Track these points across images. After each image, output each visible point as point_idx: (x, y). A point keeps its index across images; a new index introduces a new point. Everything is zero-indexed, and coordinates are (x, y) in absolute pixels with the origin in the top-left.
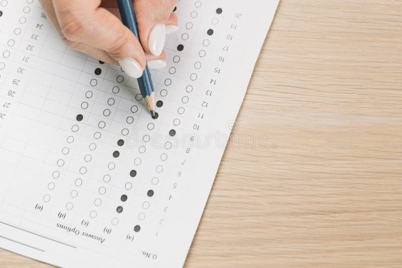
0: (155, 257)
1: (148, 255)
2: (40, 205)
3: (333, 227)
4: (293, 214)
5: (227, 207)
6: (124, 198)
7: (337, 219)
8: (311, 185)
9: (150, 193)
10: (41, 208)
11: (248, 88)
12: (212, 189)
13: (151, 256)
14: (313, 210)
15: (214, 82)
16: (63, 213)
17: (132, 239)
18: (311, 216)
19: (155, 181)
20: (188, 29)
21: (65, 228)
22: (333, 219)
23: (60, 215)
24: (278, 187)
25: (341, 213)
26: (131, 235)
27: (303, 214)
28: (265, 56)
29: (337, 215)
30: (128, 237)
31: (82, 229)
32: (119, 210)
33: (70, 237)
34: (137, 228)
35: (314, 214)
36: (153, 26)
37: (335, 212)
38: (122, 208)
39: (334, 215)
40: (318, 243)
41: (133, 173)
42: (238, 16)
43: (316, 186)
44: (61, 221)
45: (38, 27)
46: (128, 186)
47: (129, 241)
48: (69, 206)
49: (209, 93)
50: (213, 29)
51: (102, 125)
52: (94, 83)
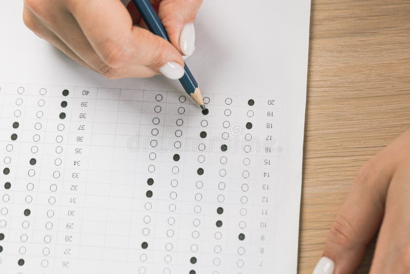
15: (267, 175)
36: (183, 27)
42: (271, 103)
45: (76, 164)
49: (266, 187)
50: (251, 122)
51: (169, 247)
52: (148, 206)
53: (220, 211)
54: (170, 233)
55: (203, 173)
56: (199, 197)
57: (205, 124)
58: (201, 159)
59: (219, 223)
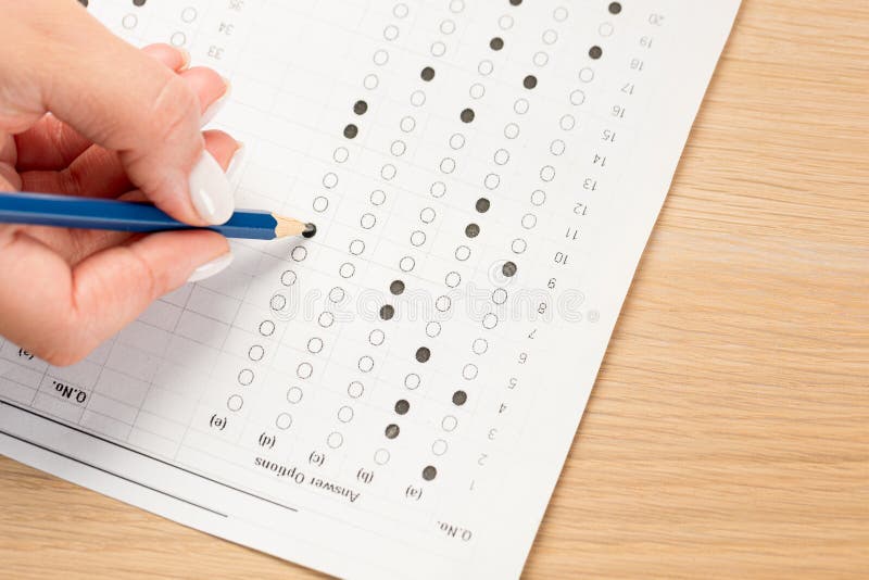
0: (467, 535)
1: (452, 531)
2: (220, 416)
3: (843, 490)
4: (756, 458)
5: (614, 438)
6: (402, 407)
7: (850, 473)
8: (799, 398)
9: (460, 398)
10: (222, 424)
11: (674, 183)
12: (592, 397)
13: (459, 534)
14: (800, 452)
15: (601, 161)
16: (270, 435)
17: (418, 495)
18: (797, 465)
19: (470, 372)
20: (547, 43)
21: (274, 467)
22: (842, 472)
23: (264, 440)
24: (726, 398)
25: (861, 461)
26: (417, 487)
27: (778, 459)
28: (710, 115)
29: (851, 465)
30: (410, 491)
31: (310, 470)
32: (392, 432)
33: (283, 488)
34: (429, 473)
35: (803, 460)
37: (847, 459)
38: (398, 428)
39: (846, 464)
40: (808, 523)
41: (423, 354)
42: (656, 20)
43: (808, 399)
44: (266, 453)
45: (223, 32)
46: (412, 381)
47: (412, 499)
48: (284, 422)
49: (590, 185)
50: (601, 46)
51: (357, 248)
52: (341, 155)
53: (483, 205)
54: (368, 222)
55: (471, 120)
56: (448, 166)
57: (506, 23)
58: (477, 91)
59: (472, 230)
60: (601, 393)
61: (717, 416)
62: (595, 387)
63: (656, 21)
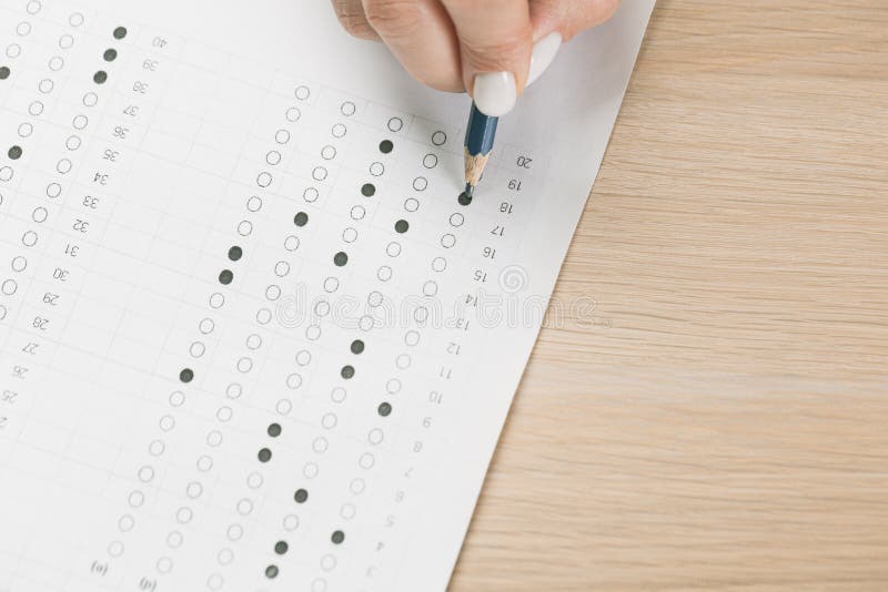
2: (102, 562)
6: (282, 548)
10: (103, 569)
12: (469, 531)
16: (150, 579)
23: (144, 584)
32: (272, 572)
38: (277, 569)
45: (99, 180)
46: (291, 523)
48: (164, 565)
51: (234, 391)
52: (217, 301)
53: (357, 347)
54: (245, 365)
55: (345, 263)
57: (377, 170)
58: (350, 236)
59: (348, 372)
60: (478, 526)
61: (606, 545)
62: (473, 520)
63: (524, 164)
